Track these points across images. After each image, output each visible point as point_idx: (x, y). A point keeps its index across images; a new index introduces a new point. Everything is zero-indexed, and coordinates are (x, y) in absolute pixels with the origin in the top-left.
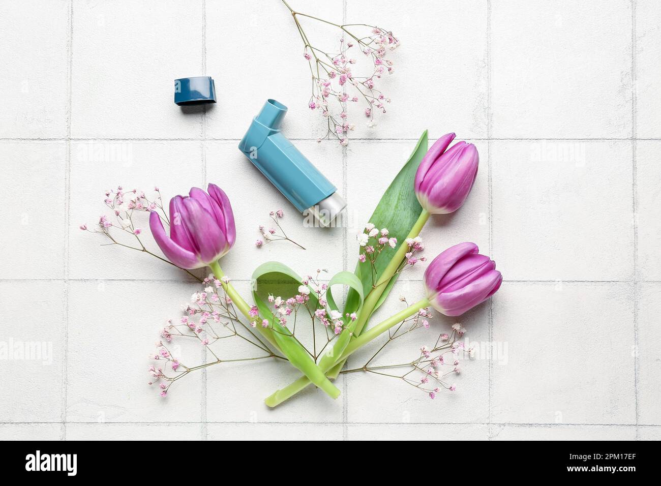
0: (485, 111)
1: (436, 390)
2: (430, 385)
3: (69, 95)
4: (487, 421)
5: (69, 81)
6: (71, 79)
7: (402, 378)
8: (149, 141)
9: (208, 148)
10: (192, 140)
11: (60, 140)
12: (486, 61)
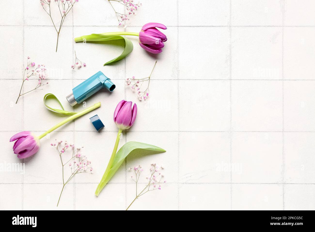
0: (176, 69)
1: (160, 186)
2: (157, 186)
3: (23, 63)
4: (178, 182)
5: (23, 58)
6: (24, 57)
7: (148, 190)
8: (53, 80)
9: (75, 83)
10: (69, 79)
11: (20, 79)
12: (177, 51)
